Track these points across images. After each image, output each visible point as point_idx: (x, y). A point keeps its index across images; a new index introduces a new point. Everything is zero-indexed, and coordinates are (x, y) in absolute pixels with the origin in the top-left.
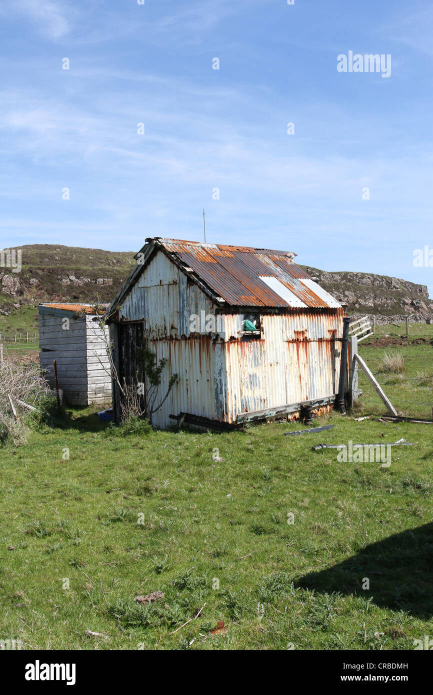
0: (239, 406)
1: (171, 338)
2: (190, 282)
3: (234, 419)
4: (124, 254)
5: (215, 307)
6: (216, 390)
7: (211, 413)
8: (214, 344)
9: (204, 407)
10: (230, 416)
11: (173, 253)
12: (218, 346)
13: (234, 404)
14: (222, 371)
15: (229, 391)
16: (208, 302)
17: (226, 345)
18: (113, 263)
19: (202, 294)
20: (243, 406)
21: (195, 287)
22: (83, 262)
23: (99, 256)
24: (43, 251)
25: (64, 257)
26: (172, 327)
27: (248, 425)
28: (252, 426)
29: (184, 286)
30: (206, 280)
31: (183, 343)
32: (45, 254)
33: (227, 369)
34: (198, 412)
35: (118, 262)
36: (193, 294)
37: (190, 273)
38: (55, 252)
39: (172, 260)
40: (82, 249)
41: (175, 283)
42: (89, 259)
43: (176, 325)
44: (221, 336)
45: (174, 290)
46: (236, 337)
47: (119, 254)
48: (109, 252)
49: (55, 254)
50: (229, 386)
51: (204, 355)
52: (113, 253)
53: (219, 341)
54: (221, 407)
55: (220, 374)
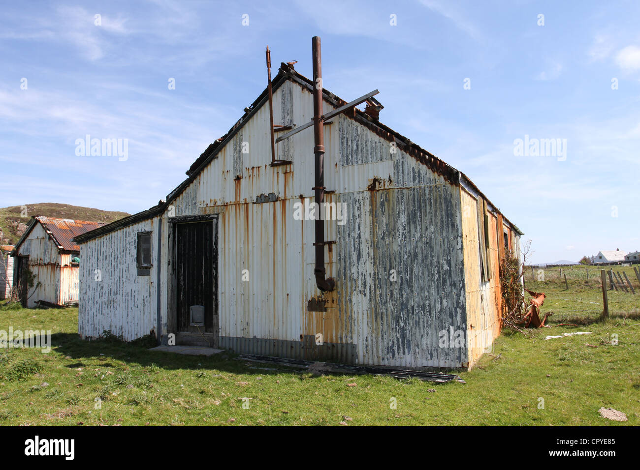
0: (67, 297)
1: (40, 265)
2: (50, 238)
3: (63, 304)
4: (113, 213)
5: (59, 251)
6: (56, 290)
7: (53, 301)
8: (57, 268)
9: (49, 298)
10: (61, 302)
11: (44, 224)
12: (58, 269)
13: (64, 296)
14: (59, 281)
15: (62, 290)
16: (56, 248)
17: (62, 269)
18: (104, 218)
19: (54, 244)
20: (69, 297)
21: (51, 241)
22: (82, 217)
23: (95, 213)
24: (53, 208)
25: (68, 213)
26: (41, 259)
27: (70, 307)
28: (73, 307)
29: (47, 240)
30: (57, 238)
31: (44, 266)
32: (55, 210)
33: (62, 279)
34: (48, 300)
35: (108, 218)
36: (50, 244)
37: (50, 234)
38: (62, 209)
39: (43, 227)
40: (82, 207)
41: (43, 238)
42: (87, 215)
43: (43, 258)
44: (60, 264)
45: (43, 241)
46: (69, 265)
47: (109, 212)
48: (102, 211)
49: (62, 211)
50: (61, 288)
51: (52, 273)
52: (106, 212)
53: (59, 267)
54: (57, 297)
55: (58, 282)
